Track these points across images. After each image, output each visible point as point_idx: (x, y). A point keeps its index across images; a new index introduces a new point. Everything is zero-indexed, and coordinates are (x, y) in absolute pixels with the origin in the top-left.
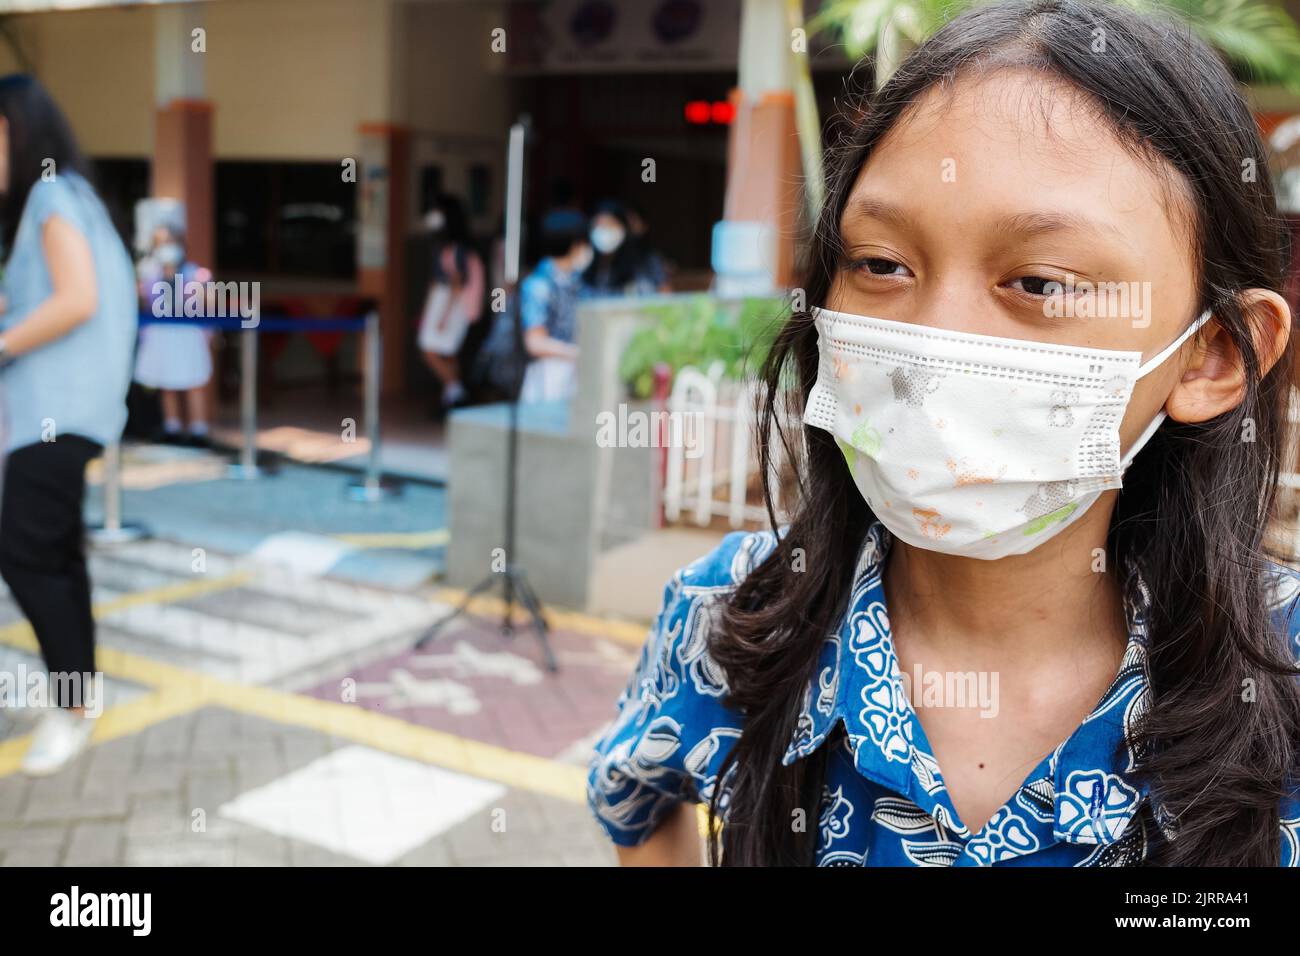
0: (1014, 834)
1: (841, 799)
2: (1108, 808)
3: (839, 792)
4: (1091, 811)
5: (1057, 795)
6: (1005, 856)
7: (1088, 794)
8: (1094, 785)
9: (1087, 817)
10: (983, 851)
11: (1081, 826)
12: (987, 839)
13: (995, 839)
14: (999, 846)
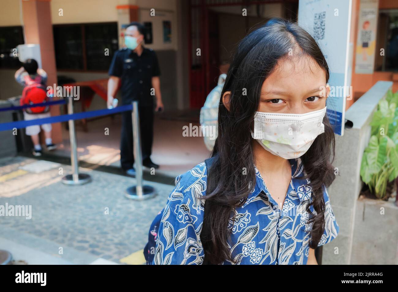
0: (290, 204)
1: (248, 213)
2: (307, 192)
3: (247, 211)
4: (305, 194)
5: (297, 193)
6: (289, 210)
8: (303, 188)
11: (304, 197)
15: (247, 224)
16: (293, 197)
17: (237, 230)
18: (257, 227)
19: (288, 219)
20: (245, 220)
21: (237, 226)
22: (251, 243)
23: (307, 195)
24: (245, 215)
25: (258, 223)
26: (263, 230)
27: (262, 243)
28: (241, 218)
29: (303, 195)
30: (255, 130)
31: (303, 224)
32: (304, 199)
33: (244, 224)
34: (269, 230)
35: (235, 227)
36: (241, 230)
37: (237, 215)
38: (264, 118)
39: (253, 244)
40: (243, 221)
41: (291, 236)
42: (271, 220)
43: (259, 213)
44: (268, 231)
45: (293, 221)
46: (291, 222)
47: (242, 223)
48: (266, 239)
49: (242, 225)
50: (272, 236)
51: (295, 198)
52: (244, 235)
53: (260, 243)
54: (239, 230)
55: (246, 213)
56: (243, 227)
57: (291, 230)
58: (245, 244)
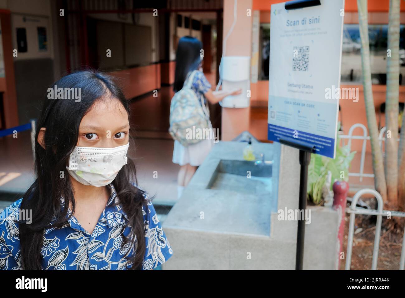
0: (100, 230)
1: (56, 239)
2: (117, 218)
3: (56, 237)
4: (114, 220)
5: (106, 220)
6: (99, 235)
7: (112, 217)
8: (113, 215)
9: (113, 221)
10: (95, 235)
11: (113, 223)
12: (95, 233)
13: (96, 232)
14: (98, 233)
15: (56, 248)
16: (104, 223)
17: (46, 255)
18: (66, 251)
19: (99, 243)
20: (54, 245)
21: (46, 250)
22: (61, 266)
23: (116, 222)
24: (54, 240)
25: (67, 247)
26: (73, 253)
27: (73, 265)
28: (50, 243)
29: (112, 221)
30: (71, 163)
31: (116, 247)
32: (112, 225)
33: (53, 249)
34: (79, 253)
35: (44, 252)
36: (50, 254)
37: (46, 241)
38: (79, 151)
39: (64, 266)
40: (52, 246)
41: (103, 258)
42: (80, 245)
43: (68, 238)
44: (77, 254)
45: (104, 245)
46: (102, 246)
47: (51, 247)
48: (76, 262)
49: (50, 250)
50: (82, 259)
51: (106, 225)
52: (54, 258)
53: (71, 265)
54: (48, 254)
55: (55, 238)
56: (52, 251)
57: (103, 253)
58: (55, 266)
